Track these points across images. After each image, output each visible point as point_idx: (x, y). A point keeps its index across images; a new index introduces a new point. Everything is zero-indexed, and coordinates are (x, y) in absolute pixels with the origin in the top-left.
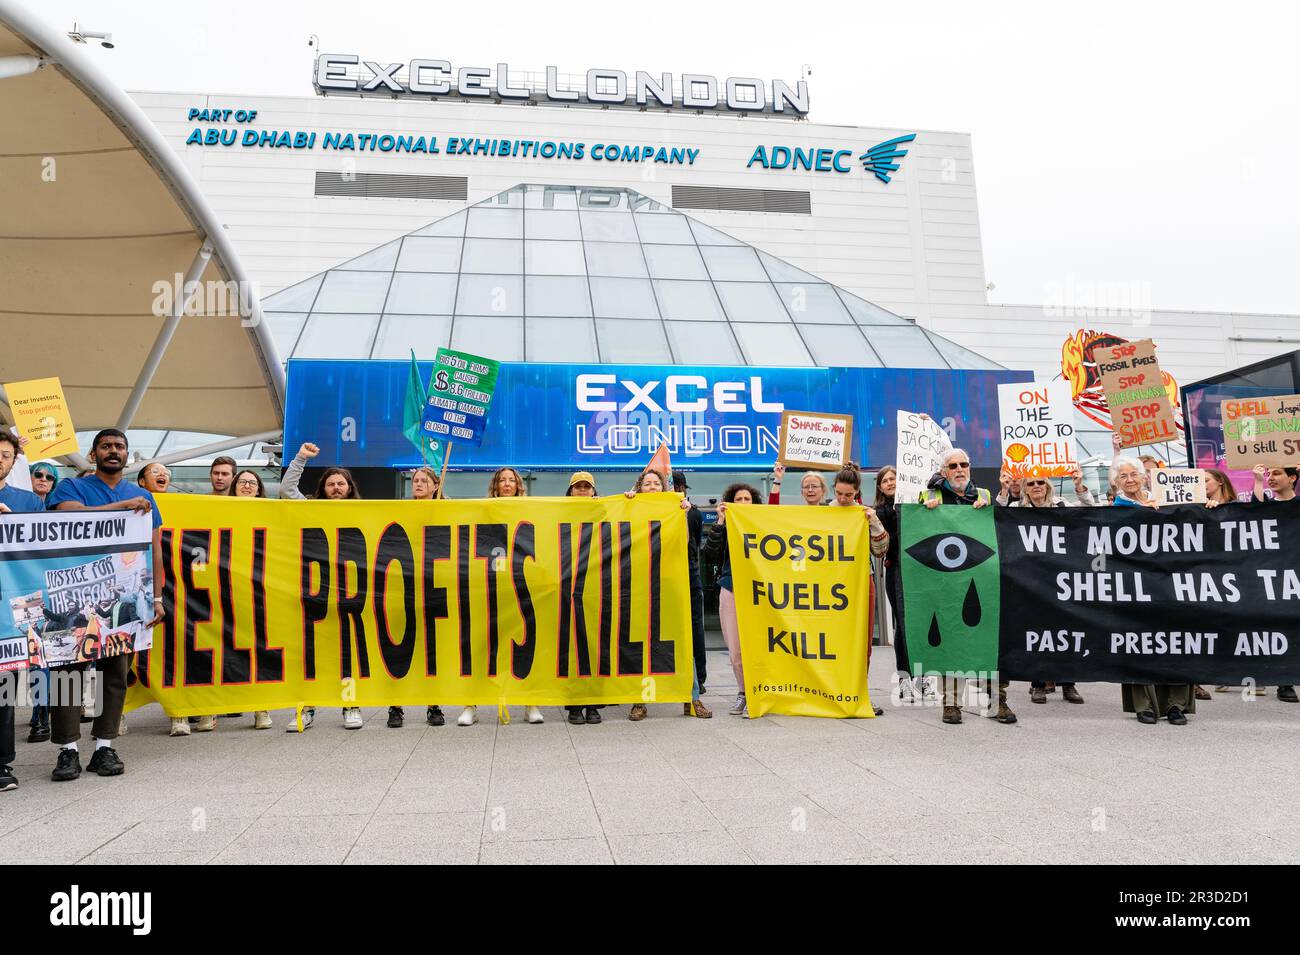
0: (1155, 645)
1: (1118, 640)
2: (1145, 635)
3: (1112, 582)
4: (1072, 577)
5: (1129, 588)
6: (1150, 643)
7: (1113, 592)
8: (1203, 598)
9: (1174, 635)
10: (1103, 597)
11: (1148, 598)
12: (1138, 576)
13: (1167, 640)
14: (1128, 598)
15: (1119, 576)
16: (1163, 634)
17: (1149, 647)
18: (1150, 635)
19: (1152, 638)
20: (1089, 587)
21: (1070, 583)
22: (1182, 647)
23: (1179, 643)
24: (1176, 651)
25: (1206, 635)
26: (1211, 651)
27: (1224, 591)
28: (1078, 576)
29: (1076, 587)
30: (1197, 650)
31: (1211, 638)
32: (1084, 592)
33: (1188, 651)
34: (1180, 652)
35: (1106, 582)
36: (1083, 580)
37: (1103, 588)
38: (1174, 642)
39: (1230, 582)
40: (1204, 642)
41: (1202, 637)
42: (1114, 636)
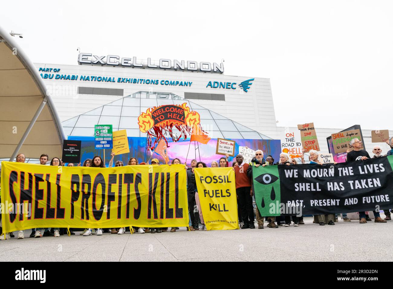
0: (323, 203)
1: (312, 202)
2: (320, 201)
4: (299, 184)
6: (322, 203)
7: (310, 188)
8: (335, 190)
9: (328, 200)
10: (308, 190)
11: (320, 190)
12: (318, 184)
13: (326, 202)
14: (315, 190)
15: (312, 184)
16: (325, 200)
17: (321, 204)
18: (321, 200)
19: (322, 201)
20: (304, 187)
21: (298, 186)
22: (330, 203)
23: (329, 202)
24: (329, 205)
25: (337, 200)
26: (338, 204)
27: (340, 187)
28: (300, 184)
29: (300, 187)
30: (334, 204)
31: (338, 201)
32: (302, 189)
33: (332, 205)
34: (330, 205)
35: (309, 185)
36: (302, 185)
37: (308, 187)
38: (328, 202)
39: (342, 185)
40: (336, 202)
41: (336, 200)
42: (311, 201)
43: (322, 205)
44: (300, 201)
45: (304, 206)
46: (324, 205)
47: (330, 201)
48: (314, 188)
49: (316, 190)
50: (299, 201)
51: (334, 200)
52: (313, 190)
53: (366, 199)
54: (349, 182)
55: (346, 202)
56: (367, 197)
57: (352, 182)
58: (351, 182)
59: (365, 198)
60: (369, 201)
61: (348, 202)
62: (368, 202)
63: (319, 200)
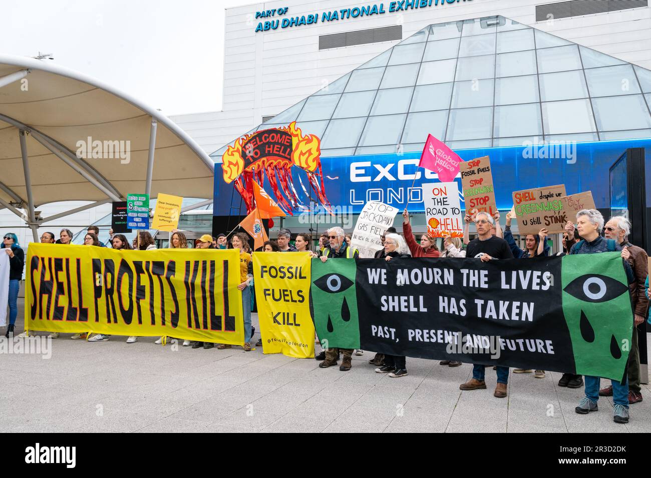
0: (430, 337)
1: (412, 333)
2: (425, 331)
3: (408, 301)
4: (388, 298)
5: (417, 304)
6: (428, 336)
7: (408, 307)
8: (451, 312)
9: (439, 332)
10: (404, 309)
11: (425, 310)
12: (421, 298)
13: (436, 334)
14: (416, 310)
15: (411, 298)
16: (434, 331)
17: (427, 338)
18: (427, 331)
19: (429, 333)
20: (396, 304)
21: (387, 301)
23: (442, 336)
24: (440, 341)
27: (460, 309)
28: (390, 298)
29: (390, 304)
32: (394, 307)
33: (446, 341)
34: (442, 341)
35: (405, 301)
36: (393, 301)
37: (403, 304)
38: (440, 336)
39: (464, 304)
42: (410, 331)
43: (428, 341)
44: (391, 329)
45: (398, 340)
46: (432, 340)
47: (443, 334)
48: (414, 307)
49: (419, 309)
50: (389, 329)
51: (450, 333)
54: (477, 301)
57: (482, 302)
58: (479, 302)
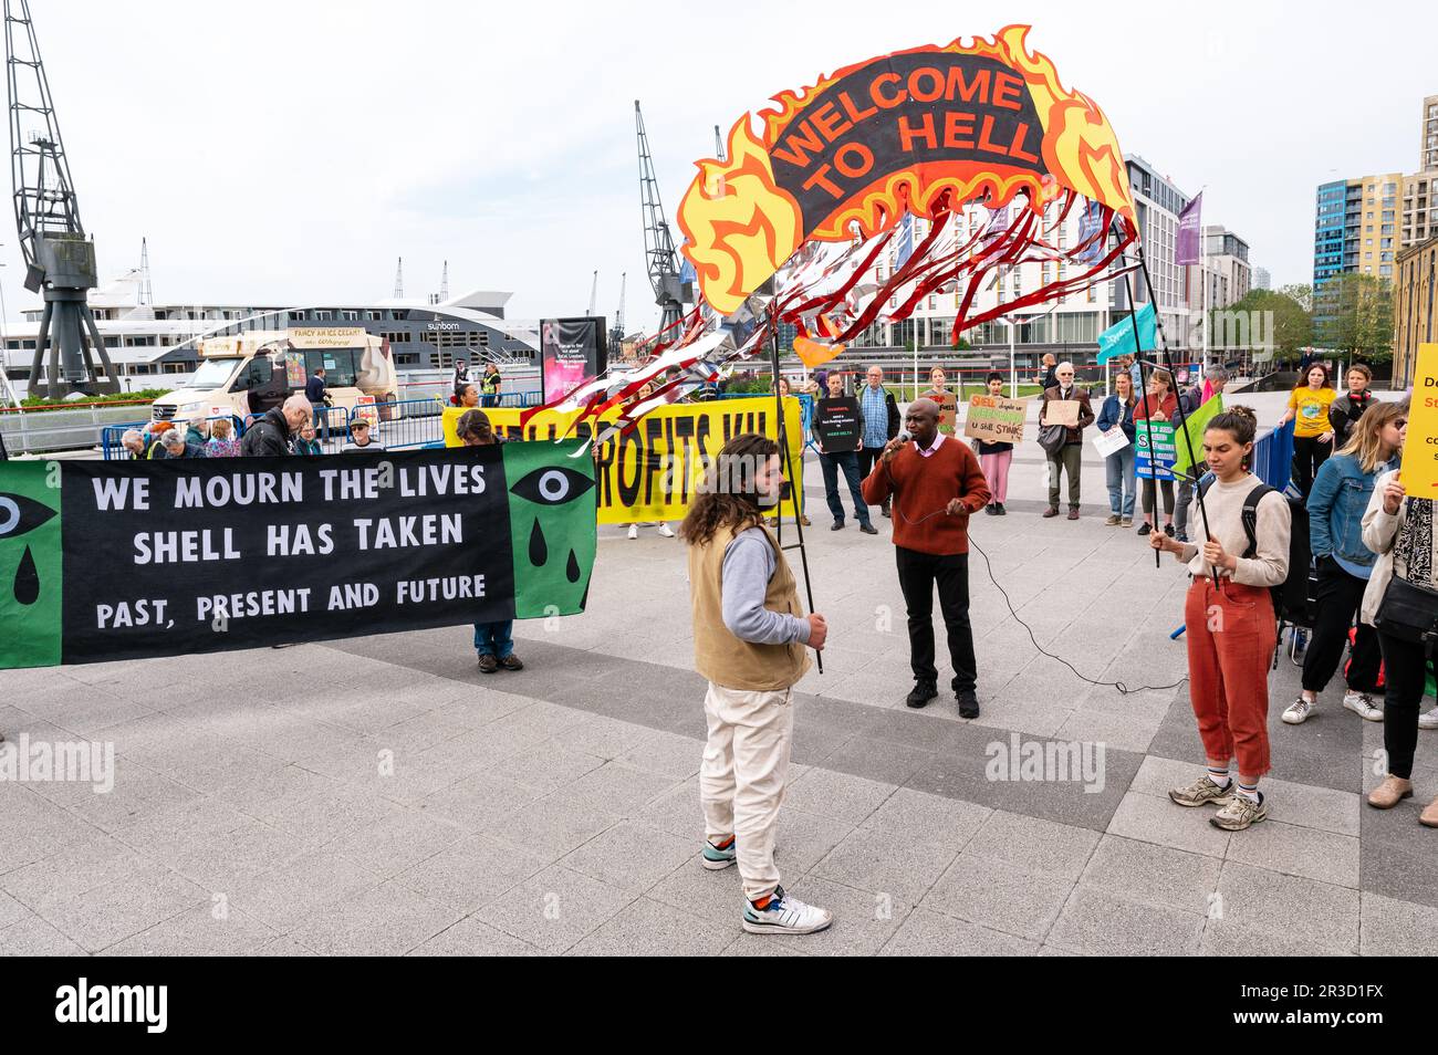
0: (247, 607)
1: (205, 605)
2: (235, 597)
3: (198, 541)
4: (152, 537)
5: (218, 545)
6: (241, 605)
7: (199, 552)
8: (296, 551)
9: (266, 594)
10: (188, 557)
11: (237, 555)
12: (228, 532)
13: (259, 600)
14: (216, 556)
15: (207, 534)
16: (255, 594)
17: (240, 610)
18: (240, 596)
19: (243, 600)
20: (172, 547)
21: (150, 544)
22: (275, 606)
23: (272, 602)
24: (268, 611)
25: (299, 591)
26: (304, 608)
27: (317, 542)
28: (159, 536)
29: (157, 549)
30: (291, 609)
31: (304, 593)
32: (166, 554)
33: (281, 611)
34: (272, 612)
35: (192, 540)
36: (166, 541)
37: (188, 546)
38: (267, 602)
39: (327, 533)
40: (298, 599)
41: (296, 592)
42: (201, 601)
43: (242, 614)
44: (155, 603)
45: (171, 623)
46: (250, 613)
47: (275, 597)
48: (213, 551)
49: (222, 553)
50: (150, 602)
51: (291, 592)
52: (209, 555)
53: (408, 588)
54: (357, 522)
55: (335, 600)
56: (413, 584)
57: (369, 522)
58: (362, 524)
59: (405, 584)
60: (417, 595)
61: (340, 597)
62: (415, 599)
63: (233, 596)
